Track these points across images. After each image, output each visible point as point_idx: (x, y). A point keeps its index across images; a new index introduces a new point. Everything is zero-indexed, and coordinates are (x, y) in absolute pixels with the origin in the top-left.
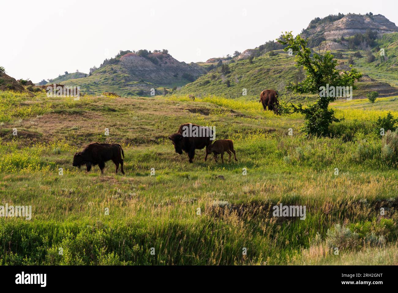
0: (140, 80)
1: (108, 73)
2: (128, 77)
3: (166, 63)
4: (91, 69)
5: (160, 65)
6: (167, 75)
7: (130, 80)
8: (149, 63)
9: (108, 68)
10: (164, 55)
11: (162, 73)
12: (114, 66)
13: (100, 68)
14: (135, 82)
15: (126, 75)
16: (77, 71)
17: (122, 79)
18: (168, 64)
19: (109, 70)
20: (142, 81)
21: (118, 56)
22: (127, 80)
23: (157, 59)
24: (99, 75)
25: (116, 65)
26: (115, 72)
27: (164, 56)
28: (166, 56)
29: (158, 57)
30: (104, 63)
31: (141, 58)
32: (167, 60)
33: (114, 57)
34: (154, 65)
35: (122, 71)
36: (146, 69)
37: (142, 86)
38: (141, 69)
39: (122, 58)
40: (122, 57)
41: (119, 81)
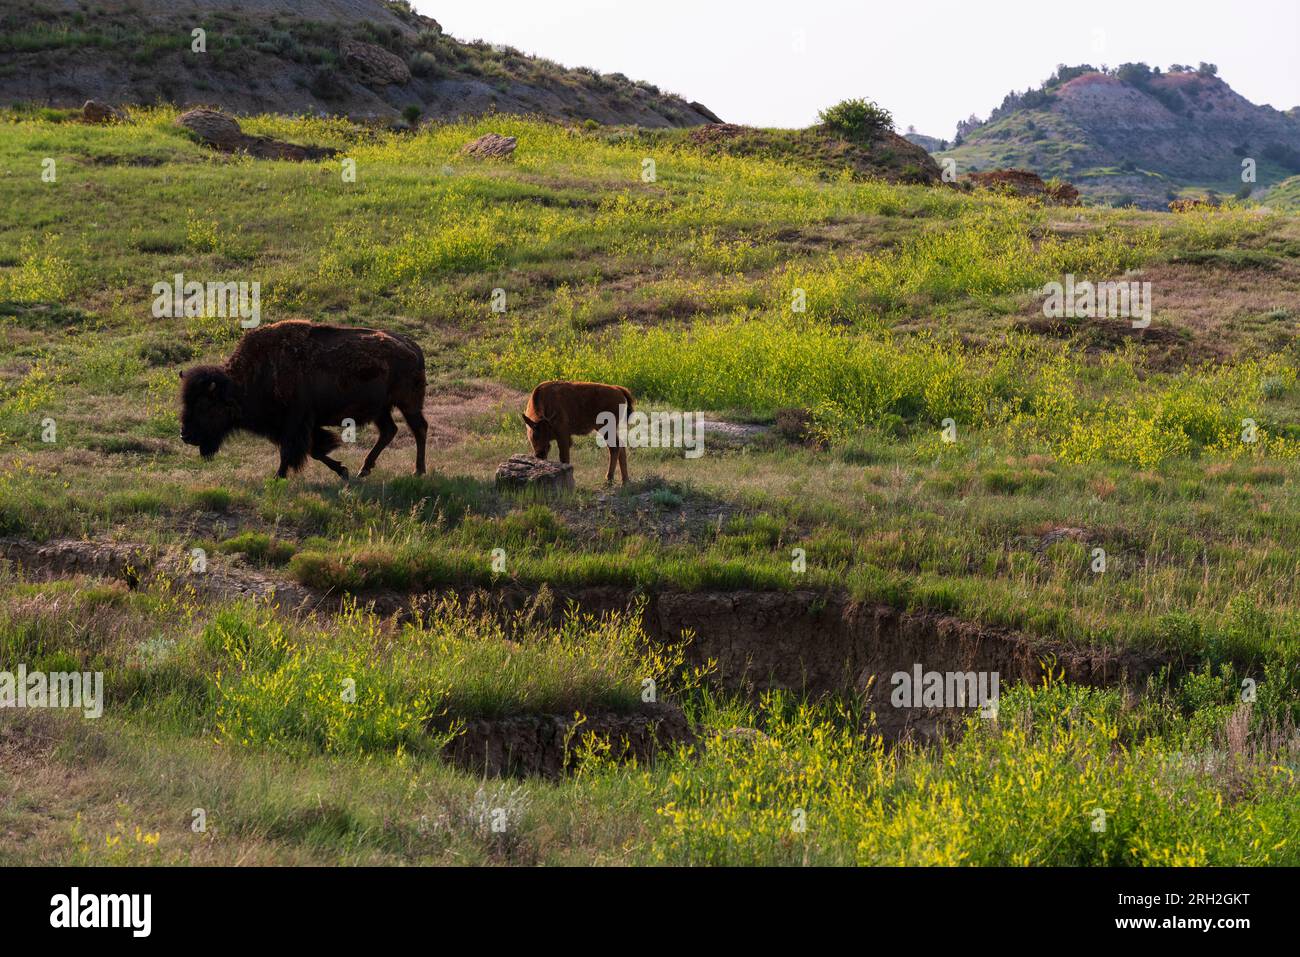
0: (1123, 163)
1: (1015, 140)
2: (1083, 152)
3: (1210, 107)
4: (962, 126)
5: (1190, 115)
6: (1213, 148)
7: (1089, 164)
8: (1153, 108)
9: (1018, 122)
10: (1203, 81)
11: (1197, 143)
12: (1037, 116)
13: (991, 120)
14: (1106, 170)
15: (1076, 146)
16: (911, 128)
17: (1063, 159)
18: (1217, 112)
19: (1021, 127)
20: (1130, 167)
21: (1052, 83)
22: (1080, 161)
23: (1181, 93)
24: (988, 145)
25: (1043, 111)
26: (1040, 136)
27: (1204, 85)
28: (1212, 84)
29: (1183, 89)
30: (1003, 106)
31: (1127, 91)
32: (1213, 100)
33: (1037, 87)
34: (1168, 113)
35: (1064, 132)
36: (1144, 127)
37: (1129, 183)
38: (1126, 127)
39: (1065, 90)
40: (1065, 86)
41: (1053, 165)
